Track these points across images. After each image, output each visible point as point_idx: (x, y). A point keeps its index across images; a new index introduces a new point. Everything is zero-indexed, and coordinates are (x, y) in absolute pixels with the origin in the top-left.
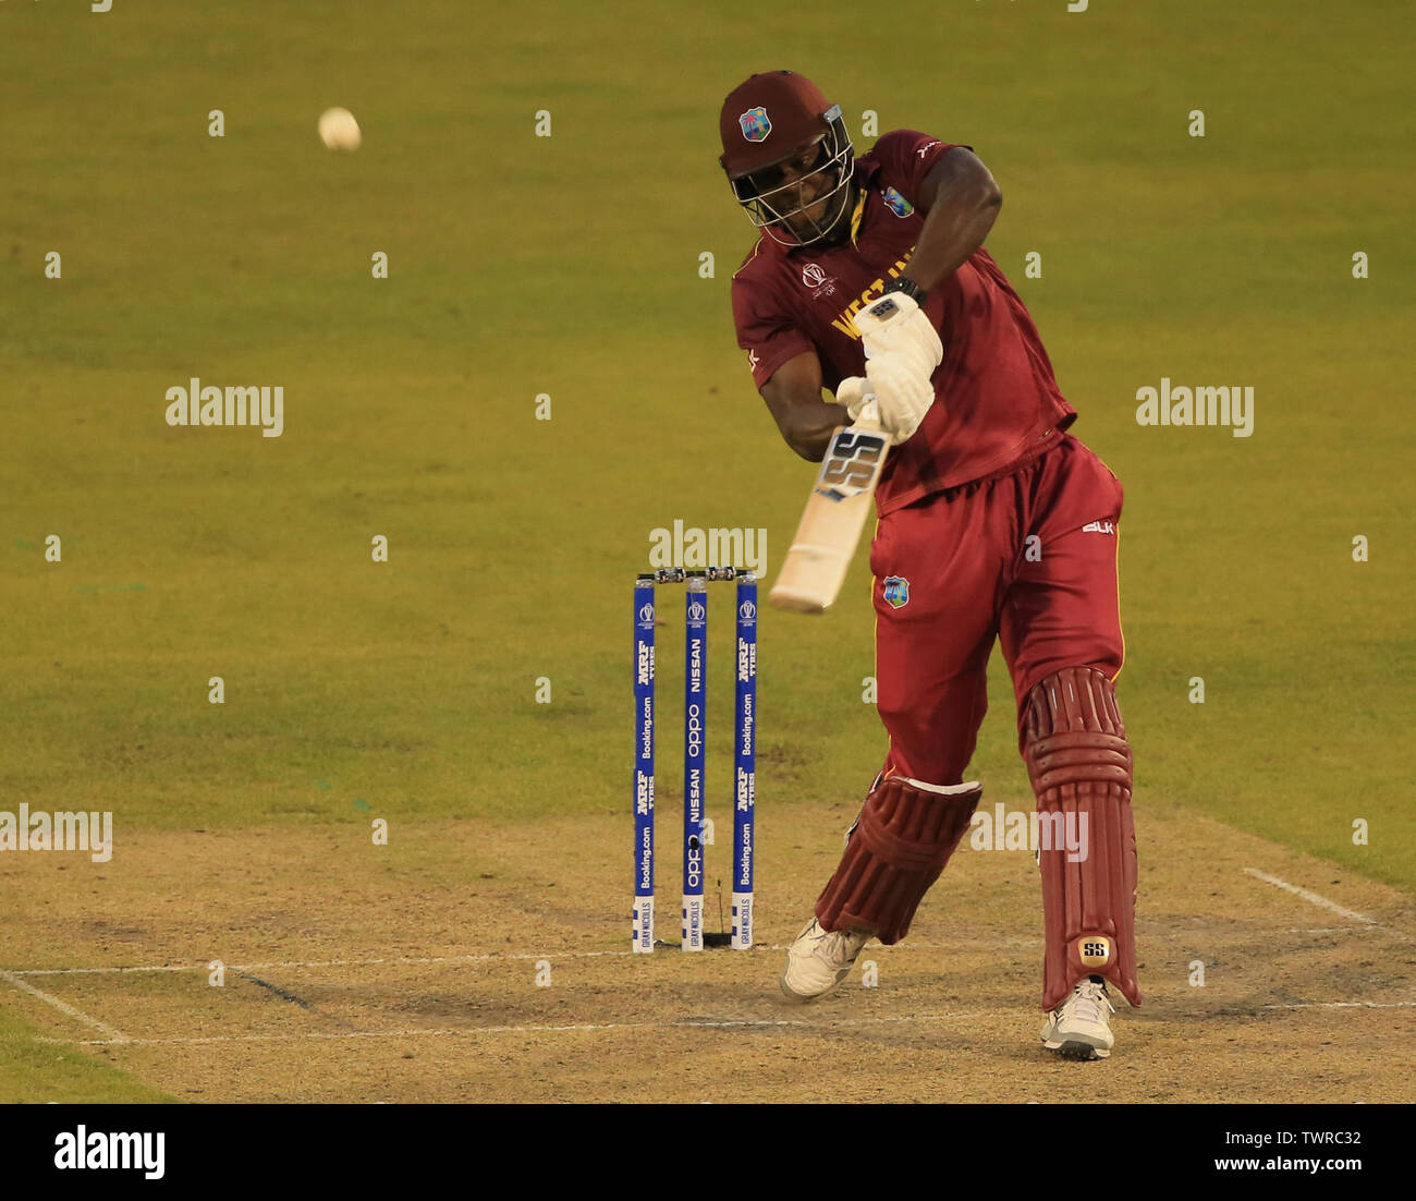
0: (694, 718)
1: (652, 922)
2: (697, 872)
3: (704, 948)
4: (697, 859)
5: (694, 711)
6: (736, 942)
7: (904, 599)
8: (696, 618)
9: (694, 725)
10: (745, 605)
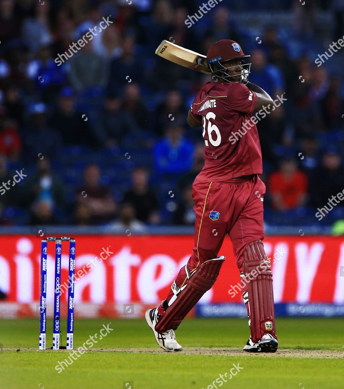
0: (58, 281)
1: (45, 341)
2: (58, 327)
3: (60, 349)
4: (58, 323)
5: (58, 279)
6: (68, 348)
7: (217, 218)
8: (59, 252)
9: (58, 283)
10: (72, 248)
